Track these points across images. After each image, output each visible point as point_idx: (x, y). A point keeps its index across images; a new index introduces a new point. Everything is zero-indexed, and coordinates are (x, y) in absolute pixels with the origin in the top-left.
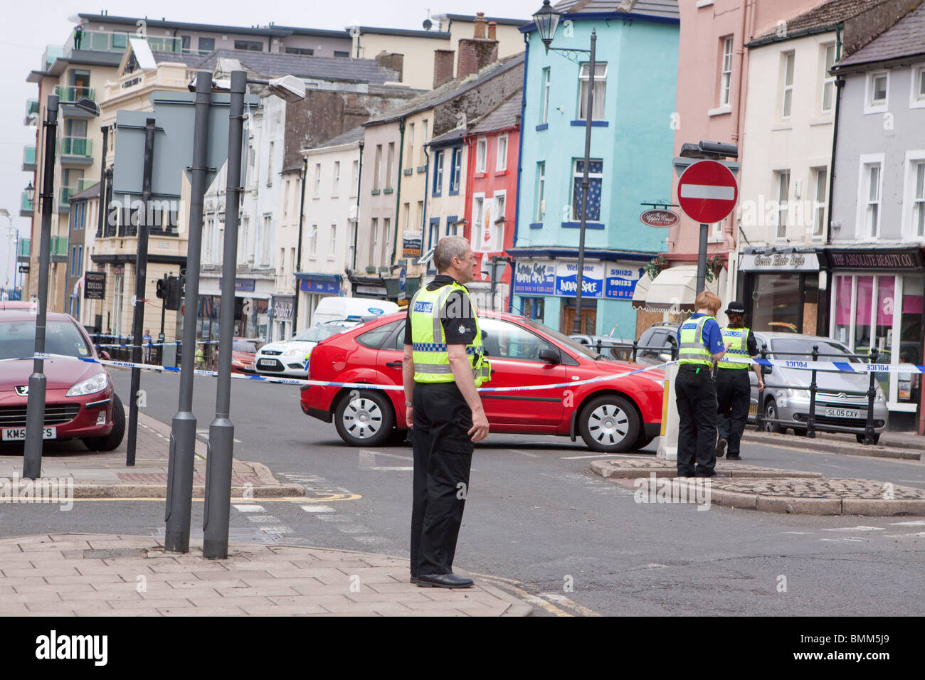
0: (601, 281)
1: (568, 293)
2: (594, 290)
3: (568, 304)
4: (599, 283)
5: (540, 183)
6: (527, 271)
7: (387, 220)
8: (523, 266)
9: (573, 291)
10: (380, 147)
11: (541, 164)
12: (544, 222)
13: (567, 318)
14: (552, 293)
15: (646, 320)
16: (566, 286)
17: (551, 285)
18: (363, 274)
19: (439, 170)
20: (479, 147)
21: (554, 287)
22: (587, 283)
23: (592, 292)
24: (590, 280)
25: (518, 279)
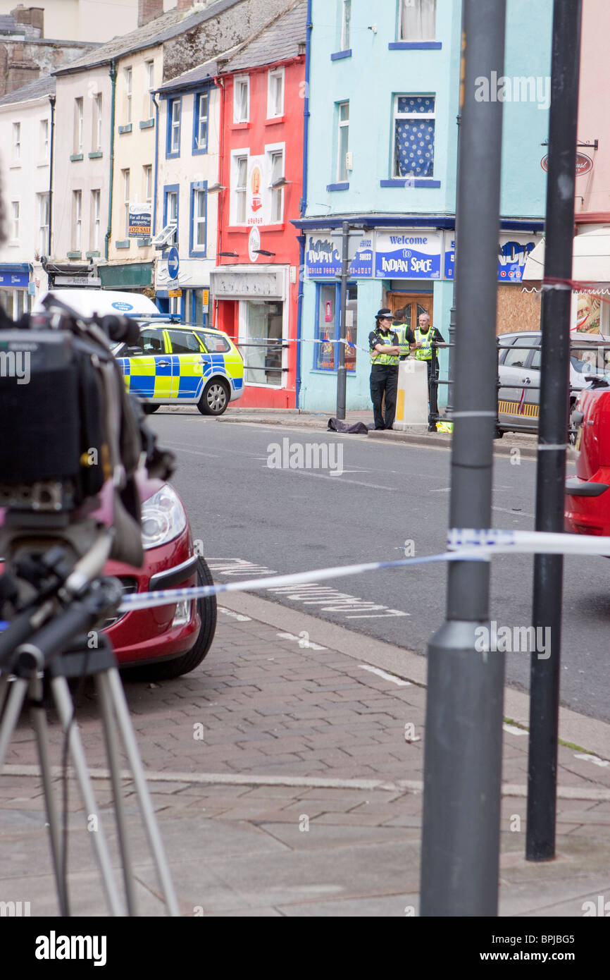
0: (439, 255)
1: (393, 273)
2: (428, 269)
3: (391, 288)
4: (435, 259)
5: (339, 130)
6: (326, 247)
7: (96, 192)
8: (319, 241)
9: (399, 271)
10: (79, 100)
11: (343, 106)
12: (351, 180)
14: (370, 275)
16: (387, 265)
17: (367, 264)
18: (63, 261)
19: (175, 124)
20: (236, 90)
21: (371, 267)
22: (419, 260)
23: (425, 271)
24: (421, 256)
25: (310, 258)
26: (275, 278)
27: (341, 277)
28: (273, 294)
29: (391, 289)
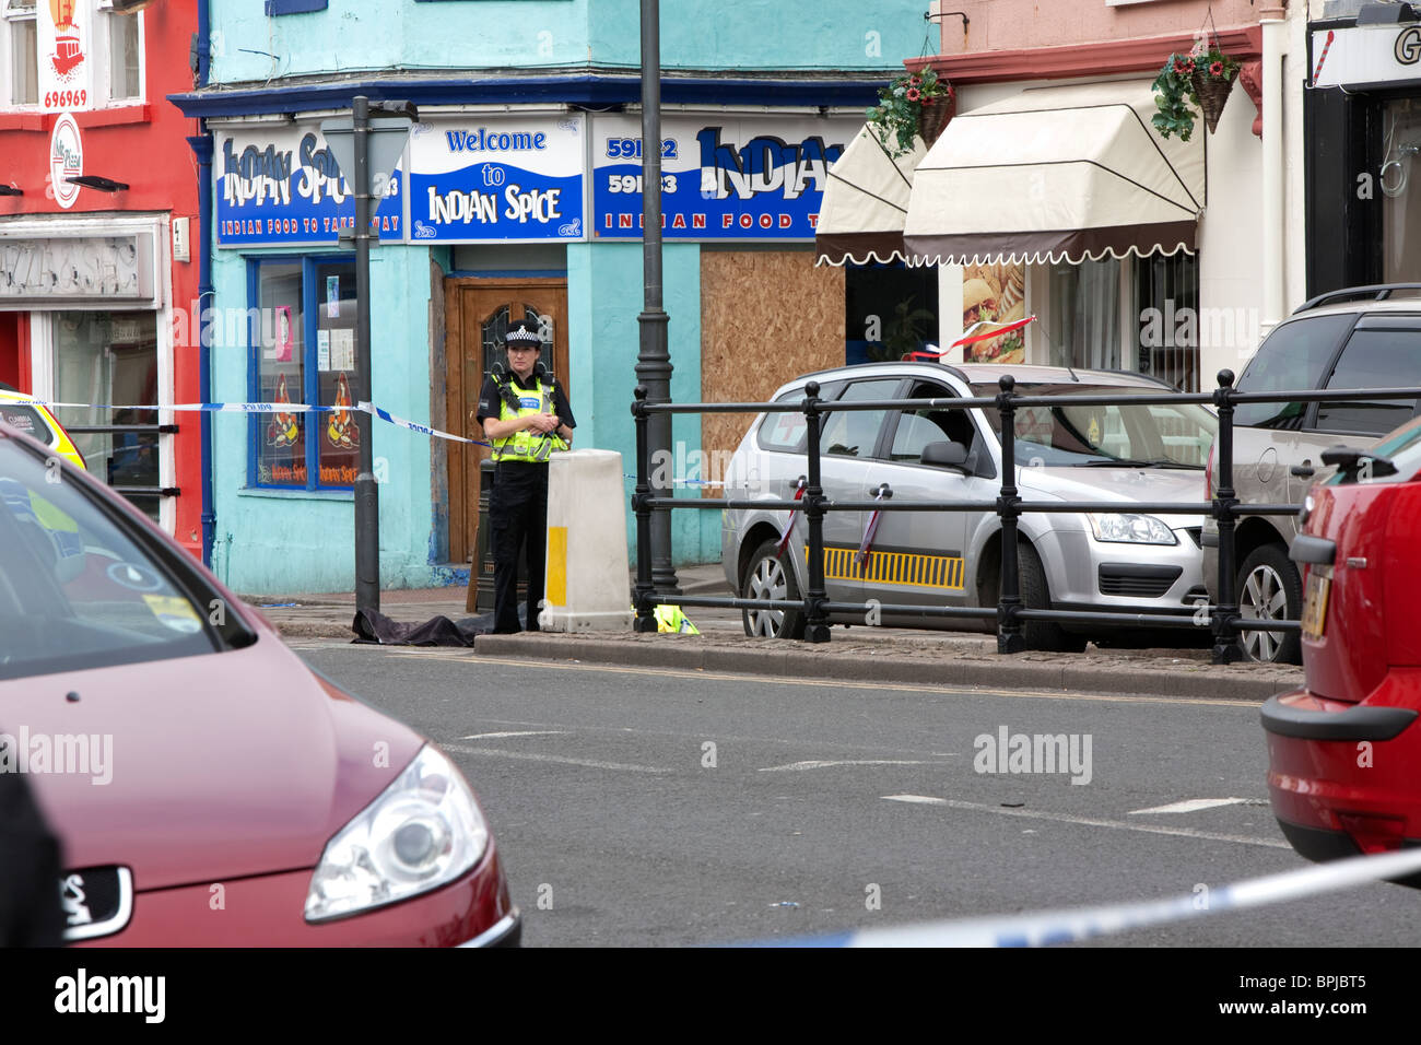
0: (580, 177)
1: (457, 228)
2: (552, 215)
3: (452, 264)
4: (568, 188)
6: (273, 165)
8: (251, 150)
9: (475, 221)
13: (455, 317)
14: (398, 234)
15: (731, 307)
16: (442, 208)
17: (389, 206)
21: (400, 214)
22: (525, 190)
23: (544, 220)
24: (530, 182)
25: (228, 195)
26: (132, 249)
27: (354, 241)
28: (130, 291)
29: (453, 268)
